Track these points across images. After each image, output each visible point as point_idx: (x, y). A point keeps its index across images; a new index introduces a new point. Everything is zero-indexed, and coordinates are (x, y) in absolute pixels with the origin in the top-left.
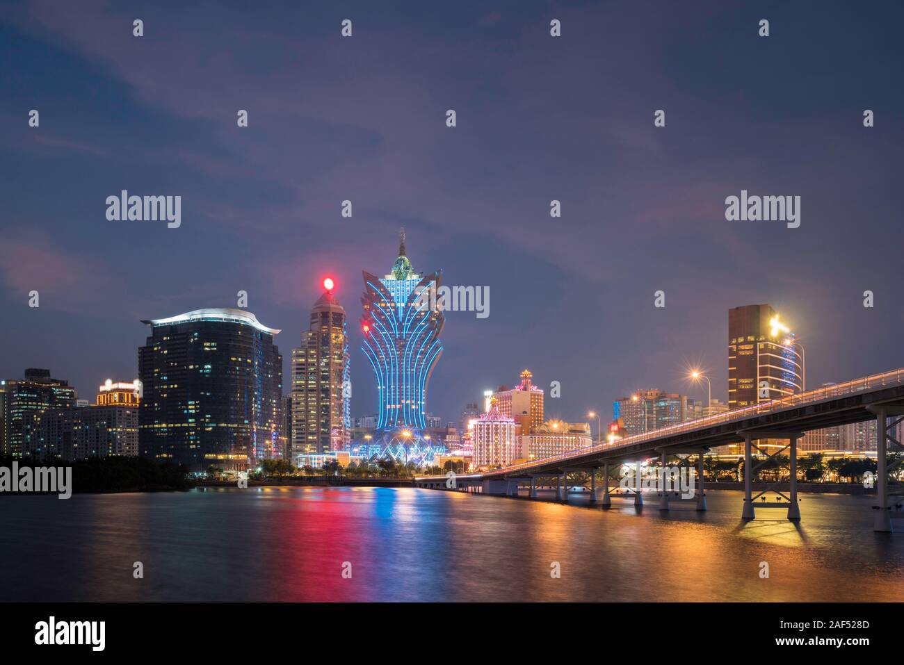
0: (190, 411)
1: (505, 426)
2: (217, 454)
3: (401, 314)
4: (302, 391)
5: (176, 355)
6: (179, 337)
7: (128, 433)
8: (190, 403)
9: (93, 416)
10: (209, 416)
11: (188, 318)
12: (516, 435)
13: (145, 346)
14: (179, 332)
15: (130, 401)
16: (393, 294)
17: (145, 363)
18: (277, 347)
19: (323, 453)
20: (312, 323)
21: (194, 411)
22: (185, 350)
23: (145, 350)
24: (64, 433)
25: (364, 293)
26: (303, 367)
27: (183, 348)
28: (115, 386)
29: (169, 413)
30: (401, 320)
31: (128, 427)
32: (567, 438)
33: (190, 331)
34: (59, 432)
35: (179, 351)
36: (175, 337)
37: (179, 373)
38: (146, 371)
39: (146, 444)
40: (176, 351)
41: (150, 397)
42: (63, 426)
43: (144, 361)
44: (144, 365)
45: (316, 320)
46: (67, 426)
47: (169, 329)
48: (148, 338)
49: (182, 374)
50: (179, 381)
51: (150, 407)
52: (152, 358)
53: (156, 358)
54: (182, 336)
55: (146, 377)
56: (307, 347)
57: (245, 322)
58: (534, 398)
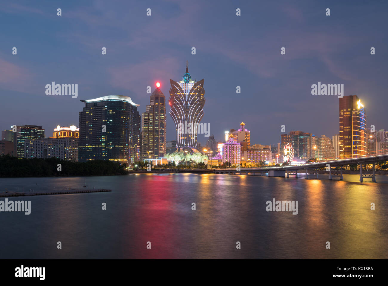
0: (103, 140)
1: (237, 146)
2: (114, 159)
3: (187, 98)
4: (147, 131)
5: (96, 116)
6: (98, 108)
7: (73, 150)
8: (103, 136)
9: (58, 142)
10: (111, 142)
11: (102, 100)
12: (241, 150)
13: (82, 111)
14: (98, 106)
15: (68, 136)
16: (183, 89)
18: (139, 112)
19: (155, 159)
20: (151, 102)
21: (104, 140)
22: (101, 113)
23: (82, 113)
24: (44, 149)
25: (170, 89)
26: (147, 121)
27: (100, 112)
28: (62, 129)
29: (93, 141)
30: (187, 100)
31: (73, 147)
32: (262, 151)
33: (103, 105)
34: (41, 149)
35: (98, 114)
36: (96, 108)
37: (98, 123)
38: (83, 123)
39: (82, 154)
40: (96, 114)
41: (84, 134)
42: (43, 146)
43: (82, 118)
44: (81, 120)
45: (153, 100)
46: (45, 146)
47: (93, 104)
48: (83, 108)
49: (99, 124)
50: (98, 127)
51: (84, 138)
52: (85, 117)
53: (87, 117)
54: (99, 107)
55: (82, 125)
56: (149, 112)
57: (127, 101)
58: (246, 135)
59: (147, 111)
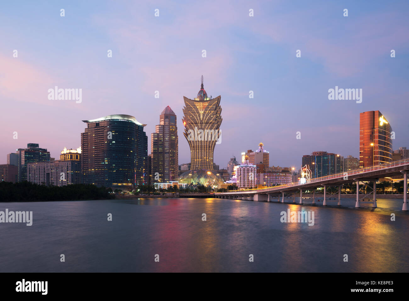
0: (106, 163)
1: (252, 169)
2: (118, 183)
3: (201, 117)
4: (156, 153)
5: (99, 137)
6: (100, 128)
7: (76, 173)
8: (105, 159)
9: (60, 165)
10: (114, 165)
11: (104, 119)
12: (257, 173)
13: (84, 132)
14: (100, 126)
15: (75, 159)
16: (198, 107)
17: (84, 140)
18: (145, 132)
19: (166, 182)
20: (160, 121)
21: (107, 163)
22: (103, 134)
23: (84, 134)
24: (47, 173)
25: (184, 107)
26: (157, 142)
27: (102, 133)
28: (68, 152)
29: (95, 164)
30: (201, 119)
31: (76, 171)
32: (281, 174)
33: (105, 125)
34: (44, 173)
35: (100, 135)
36: (98, 128)
37: (100, 145)
38: (85, 144)
39: (85, 178)
40: (99, 135)
41: (86, 156)
42: (46, 170)
43: (84, 139)
44: (84, 141)
45: (163, 120)
46: (48, 170)
47: (95, 124)
48: (86, 129)
49: (102, 146)
50: (100, 149)
51: (87, 161)
52: (87, 138)
53: (89, 138)
54: (102, 128)
55: (85, 147)
56: (158, 133)
57: (131, 121)
58: (265, 156)
59: (156, 131)
